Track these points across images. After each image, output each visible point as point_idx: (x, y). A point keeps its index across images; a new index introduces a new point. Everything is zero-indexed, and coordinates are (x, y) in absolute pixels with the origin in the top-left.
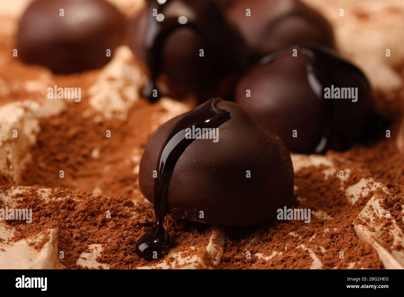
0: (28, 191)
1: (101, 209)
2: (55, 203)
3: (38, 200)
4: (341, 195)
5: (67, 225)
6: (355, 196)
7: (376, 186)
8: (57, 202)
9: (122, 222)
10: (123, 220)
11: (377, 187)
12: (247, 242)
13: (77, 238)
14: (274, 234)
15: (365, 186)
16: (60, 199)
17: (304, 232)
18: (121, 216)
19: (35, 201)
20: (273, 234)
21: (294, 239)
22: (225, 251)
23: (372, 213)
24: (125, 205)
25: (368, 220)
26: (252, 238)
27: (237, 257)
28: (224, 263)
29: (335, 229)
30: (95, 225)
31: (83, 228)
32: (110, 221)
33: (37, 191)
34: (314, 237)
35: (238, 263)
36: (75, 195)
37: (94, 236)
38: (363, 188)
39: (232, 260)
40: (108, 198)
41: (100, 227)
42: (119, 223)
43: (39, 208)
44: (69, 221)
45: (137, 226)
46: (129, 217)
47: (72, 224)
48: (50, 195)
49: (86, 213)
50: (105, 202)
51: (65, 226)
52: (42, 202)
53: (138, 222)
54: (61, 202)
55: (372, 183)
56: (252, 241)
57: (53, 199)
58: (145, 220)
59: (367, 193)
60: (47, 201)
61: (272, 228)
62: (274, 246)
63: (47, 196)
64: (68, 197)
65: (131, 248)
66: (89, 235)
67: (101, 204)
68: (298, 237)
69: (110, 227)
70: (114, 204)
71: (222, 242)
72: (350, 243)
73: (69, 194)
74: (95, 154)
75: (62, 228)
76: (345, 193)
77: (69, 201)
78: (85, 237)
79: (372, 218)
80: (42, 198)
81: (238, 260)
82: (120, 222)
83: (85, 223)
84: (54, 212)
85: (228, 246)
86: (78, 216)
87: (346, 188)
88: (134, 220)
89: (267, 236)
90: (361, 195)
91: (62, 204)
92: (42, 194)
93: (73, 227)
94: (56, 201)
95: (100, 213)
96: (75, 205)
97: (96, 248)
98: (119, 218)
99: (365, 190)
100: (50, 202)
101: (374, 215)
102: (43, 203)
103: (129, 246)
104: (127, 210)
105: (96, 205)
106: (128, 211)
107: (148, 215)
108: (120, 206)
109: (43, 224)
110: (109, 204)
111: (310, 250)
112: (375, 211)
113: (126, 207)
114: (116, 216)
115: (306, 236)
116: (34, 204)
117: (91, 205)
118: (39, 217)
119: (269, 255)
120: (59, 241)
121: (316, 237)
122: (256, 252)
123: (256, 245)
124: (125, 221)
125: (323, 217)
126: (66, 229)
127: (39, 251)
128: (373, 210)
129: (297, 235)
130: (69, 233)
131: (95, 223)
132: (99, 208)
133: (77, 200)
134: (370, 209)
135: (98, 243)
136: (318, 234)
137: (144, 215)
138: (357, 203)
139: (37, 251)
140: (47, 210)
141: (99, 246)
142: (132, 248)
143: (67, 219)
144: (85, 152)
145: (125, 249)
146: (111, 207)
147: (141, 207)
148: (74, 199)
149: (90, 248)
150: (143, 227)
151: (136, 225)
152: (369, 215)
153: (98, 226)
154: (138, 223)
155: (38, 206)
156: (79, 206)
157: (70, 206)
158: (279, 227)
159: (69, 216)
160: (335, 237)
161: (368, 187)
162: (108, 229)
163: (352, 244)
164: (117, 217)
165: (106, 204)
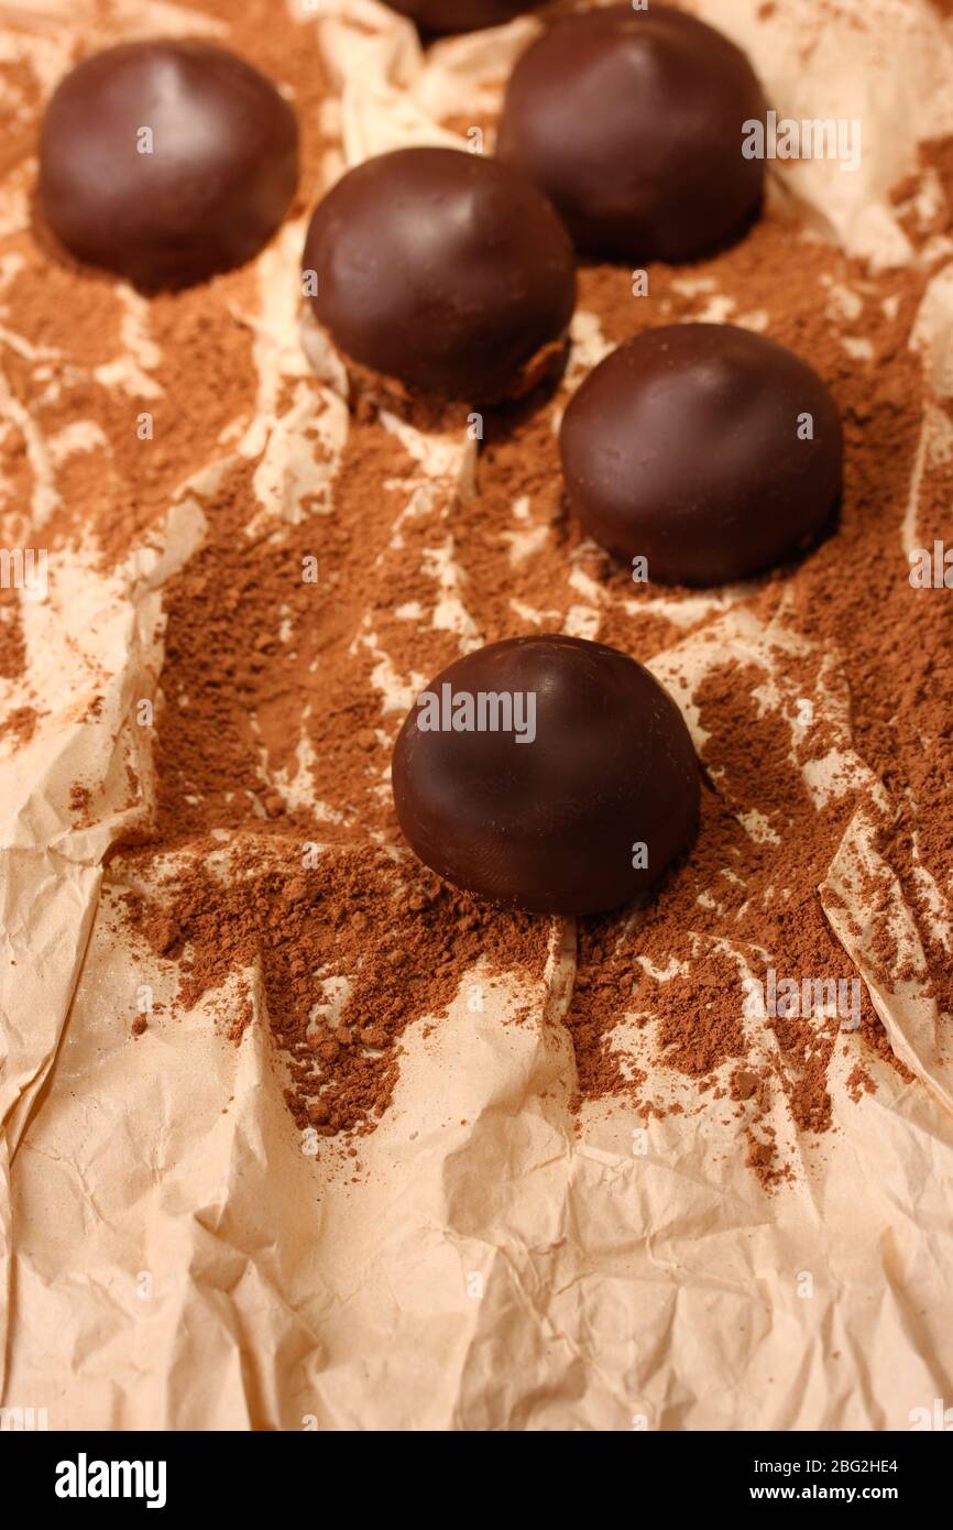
0: (187, 866)
1: (333, 883)
2: (244, 885)
3: (209, 885)
4: (793, 778)
5: (277, 936)
6: (820, 789)
7: (860, 778)
8: (247, 882)
9: (378, 911)
10: (379, 903)
11: (862, 781)
12: (621, 930)
13: (300, 974)
14: (670, 906)
15: (840, 772)
16: (250, 873)
17: (726, 895)
18: (373, 894)
19: (204, 889)
20: (667, 907)
21: (708, 917)
22: (579, 963)
23: (855, 862)
24: (377, 868)
25: (848, 885)
26: (628, 919)
27: (602, 979)
28: (579, 994)
29: (786, 893)
30: (327, 922)
31: (305, 941)
32: (354, 913)
33: (205, 864)
34: (744, 908)
35: (606, 992)
36: (279, 857)
37: (329, 956)
38: (836, 777)
39: (593, 987)
40: (343, 853)
41: (338, 926)
42: (372, 913)
43: (215, 902)
44: (277, 927)
45: (408, 917)
46: (389, 894)
47: (286, 933)
48: (232, 868)
49: (307, 902)
50: (338, 867)
51: (271, 939)
52: (217, 886)
53: (409, 908)
54: (255, 880)
55: (852, 768)
56: (628, 928)
57: (239, 875)
58: (421, 898)
59: (845, 790)
60: (228, 884)
61: (664, 892)
62: (672, 947)
63: (226, 870)
64: (266, 865)
65: (402, 975)
66: (321, 955)
67: (332, 871)
68: (716, 910)
69: (357, 928)
70: (356, 867)
71: (572, 944)
72: (814, 952)
73: (266, 856)
74: (286, 634)
75: (265, 949)
76: (800, 773)
77: (273, 876)
78: (313, 964)
79: (855, 877)
80: (216, 877)
81: (604, 986)
82: (374, 909)
83: (309, 923)
84: (244, 910)
85: (585, 949)
86: (292, 911)
87: (802, 764)
88: (401, 902)
89: (656, 911)
90: (832, 792)
91: (258, 885)
92: (215, 868)
93: (285, 940)
94: (244, 879)
95: (331, 891)
96: (282, 882)
97: (338, 989)
98: (371, 898)
99: (839, 780)
100: (233, 885)
101: (860, 867)
102: (220, 887)
103: (398, 971)
104: (385, 876)
105: (322, 876)
106: (385, 879)
107: (425, 884)
108: (369, 871)
109: (231, 948)
110: (348, 873)
111: (741, 957)
112: (860, 857)
113: (381, 872)
114: (364, 894)
115: (730, 907)
116: (205, 898)
117: (312, 877)
118: (219, 926)
119: (663, 969)
120: (268, 989)
121: (749, 908)
122: (639, 954)
123: (636, 936)
124: (383, 905)
125: (761, 835)
126: (274, 948)
127: (239, 1045)
128: (856, 852)
129: (713, 904)
130: (279, 958)
131: (326, 920)
132: (330, 880)
133: (285, 871)
134: (850, 851)
135: (340, 974)
136: (753, 903)
137: (418, 885)
138: (824, 812)
139: (233, 1042)
140: (231, 905)
141: (342, 981)
142: (405, 975)
143: (273, 922)
144: (264, 639)
145: (393, 985)
146: (352, 878)
147: (409, 867)
148: (279, 869)
149: (327, 992)
150: (419, 917)
151: (405, 915)
152: (848, 869)
153: (332, 925)
154: (410, 911)
155: (212, 899)
156: (290, 889)
157: (272, 885)
158: (677, 886)
159: (276, 912)
160: (786, 921)
161: (846, 776)
162: (353, 933)
163: (819, 955)
164: (366, 898)
165: (340, 873)
